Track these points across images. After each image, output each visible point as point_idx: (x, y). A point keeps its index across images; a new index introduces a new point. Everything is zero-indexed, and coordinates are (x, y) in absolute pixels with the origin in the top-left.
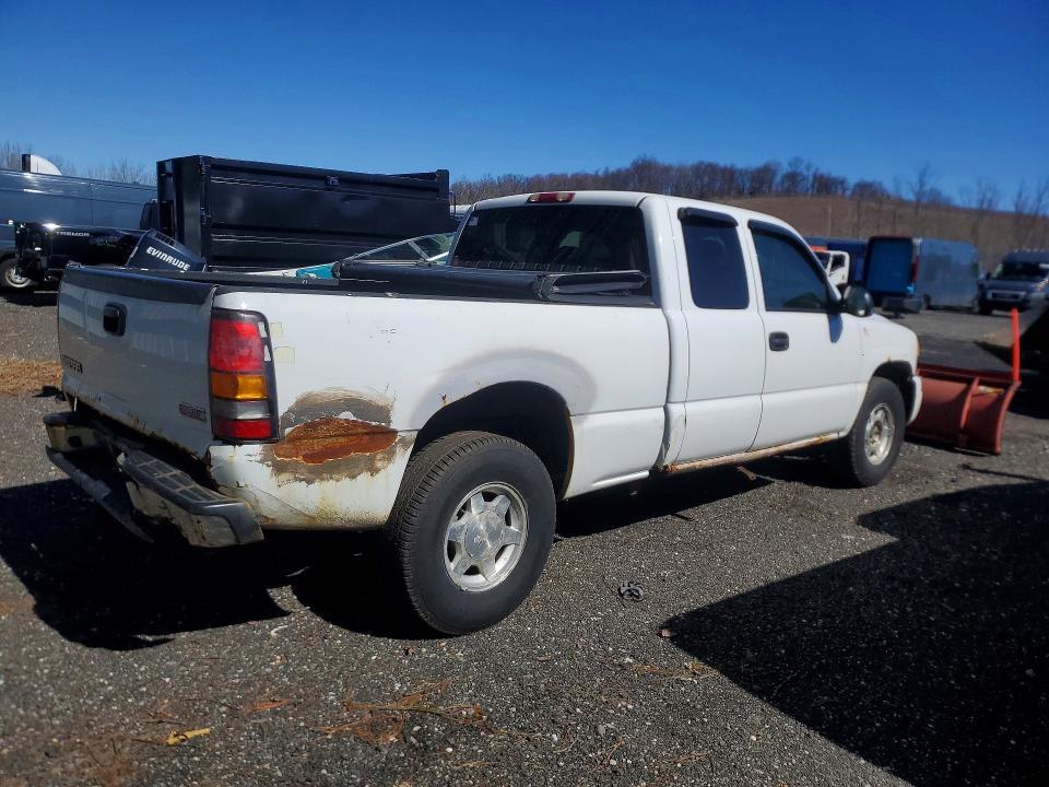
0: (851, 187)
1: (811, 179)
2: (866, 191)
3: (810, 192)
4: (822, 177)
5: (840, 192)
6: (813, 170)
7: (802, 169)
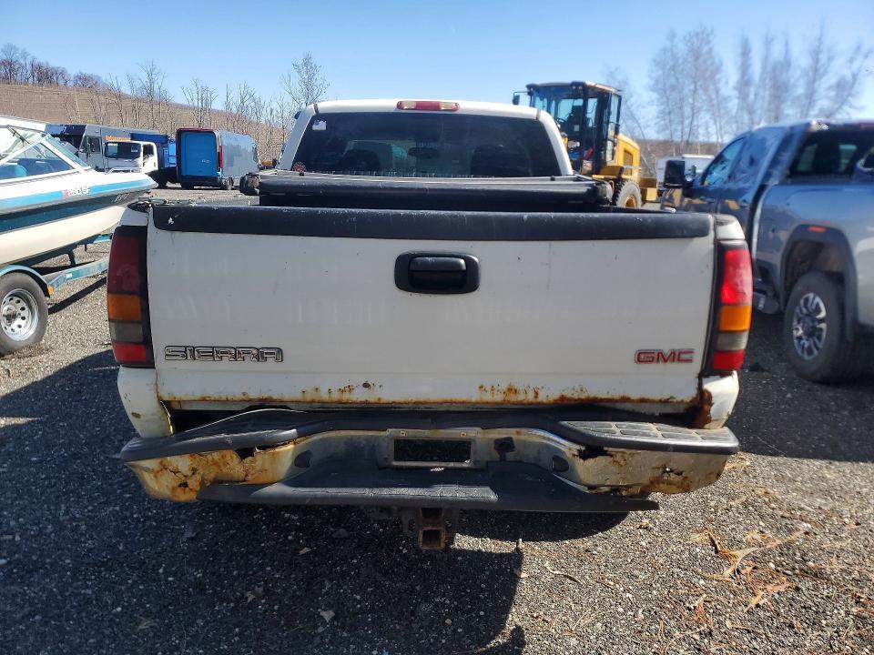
0: (72, 79)
1: (29, 67)
2: (86, 82)
3: (31, 80)
4: (40, 67)
5: (61, 82)
6: (29, 59)
7: (17, 57)
